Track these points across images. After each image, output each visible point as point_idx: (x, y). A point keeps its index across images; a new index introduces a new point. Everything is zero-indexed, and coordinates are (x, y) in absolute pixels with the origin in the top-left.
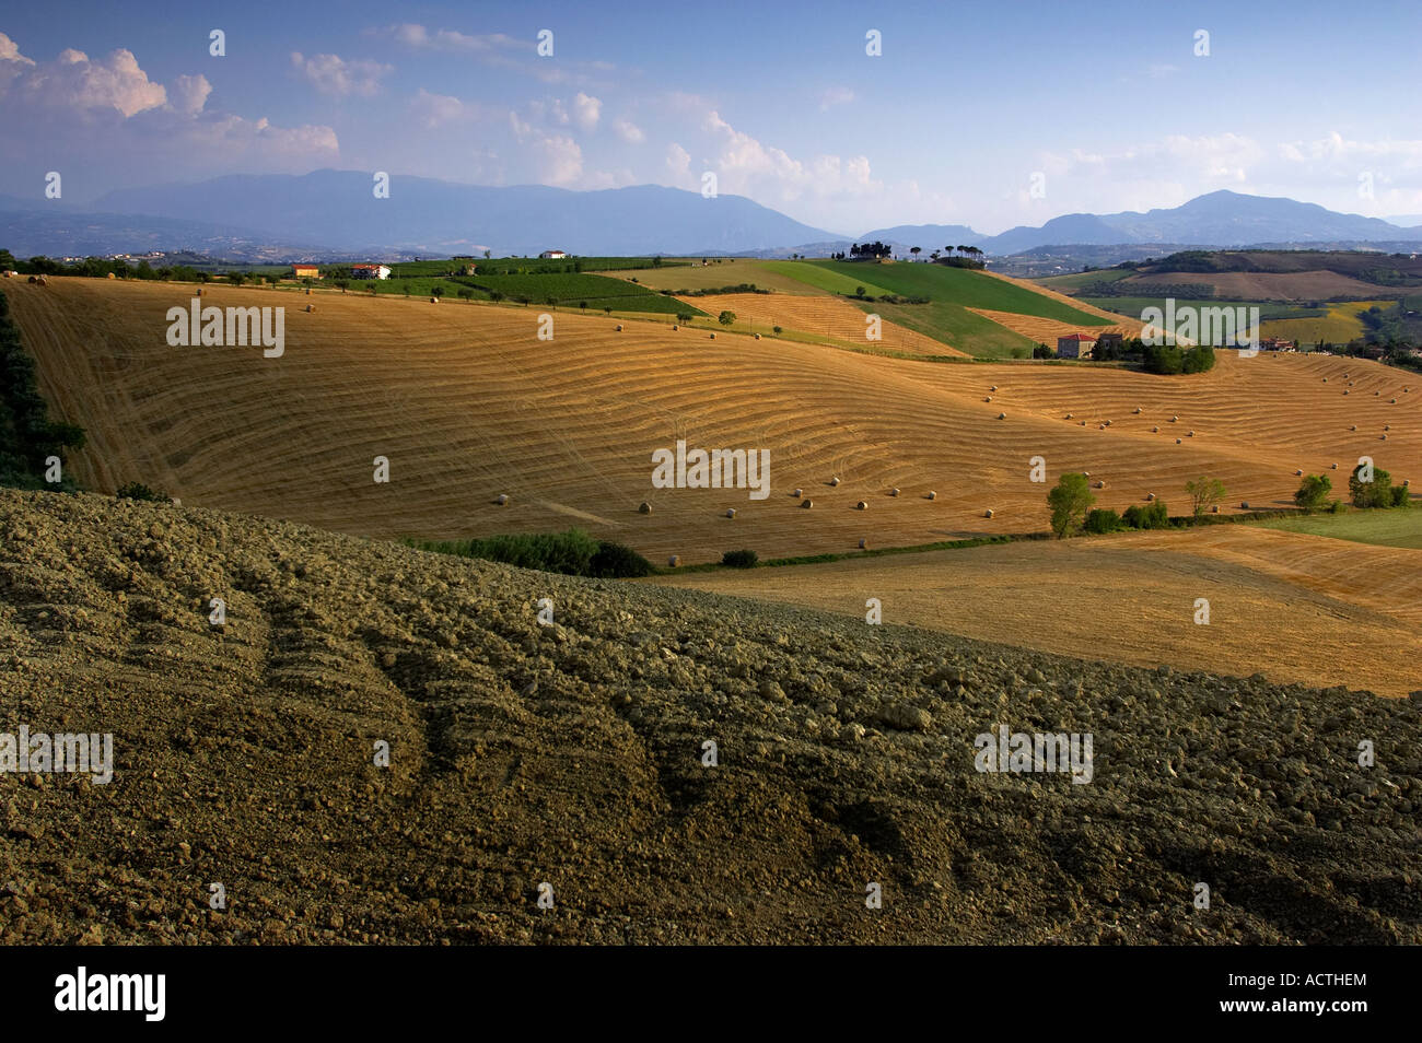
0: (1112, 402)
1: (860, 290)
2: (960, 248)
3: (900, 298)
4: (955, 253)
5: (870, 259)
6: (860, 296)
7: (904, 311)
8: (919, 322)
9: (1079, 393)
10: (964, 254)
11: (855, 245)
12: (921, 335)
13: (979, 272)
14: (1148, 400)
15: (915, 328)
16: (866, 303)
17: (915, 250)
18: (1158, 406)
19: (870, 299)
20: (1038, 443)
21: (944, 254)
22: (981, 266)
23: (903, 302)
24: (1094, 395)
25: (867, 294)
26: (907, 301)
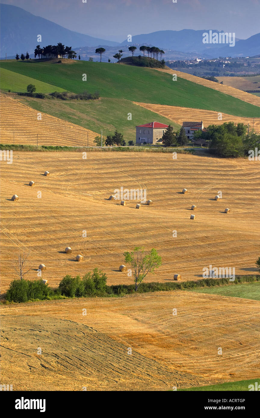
0: (162, 184)
1: (31, 88)
2: (142, 48)
3: (69, 94)
4: (138, 53)
5: (51, 59)
6: (30, 93)
7: (71, 106)
8: (84, 116)
9: (133, 176)
10: (146, 54)
11: (38, 47)
12: (82, 128)
13: (160, 70)
14: (199, 181)
15: (78, 122)
16: (35, 99)
17: (100, 51)
18: (206, 187)
19: (40, 96)
20: (37, 222)
21: (127, 54)
22: (162, 64)
23: (72, 98)
24: (147, 177)
25: (37, 92)
26: (76, 97)
